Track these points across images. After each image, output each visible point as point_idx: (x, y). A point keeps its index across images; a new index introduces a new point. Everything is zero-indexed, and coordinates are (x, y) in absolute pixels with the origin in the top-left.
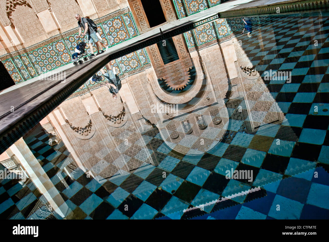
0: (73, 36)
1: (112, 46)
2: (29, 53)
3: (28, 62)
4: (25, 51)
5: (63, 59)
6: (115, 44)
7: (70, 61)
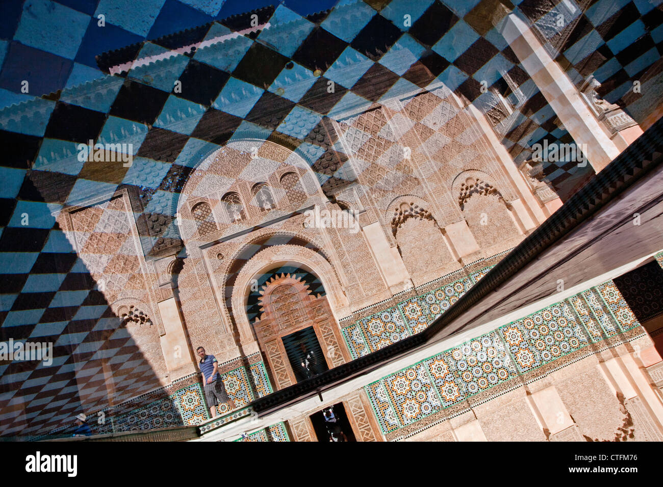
0: (501, 381)
1: (421, 361)
2: (588, 345)
3: (589, 325)
4: (595, 348)
5: (519, 334)
6: (414, 367)
7: (505, 329)
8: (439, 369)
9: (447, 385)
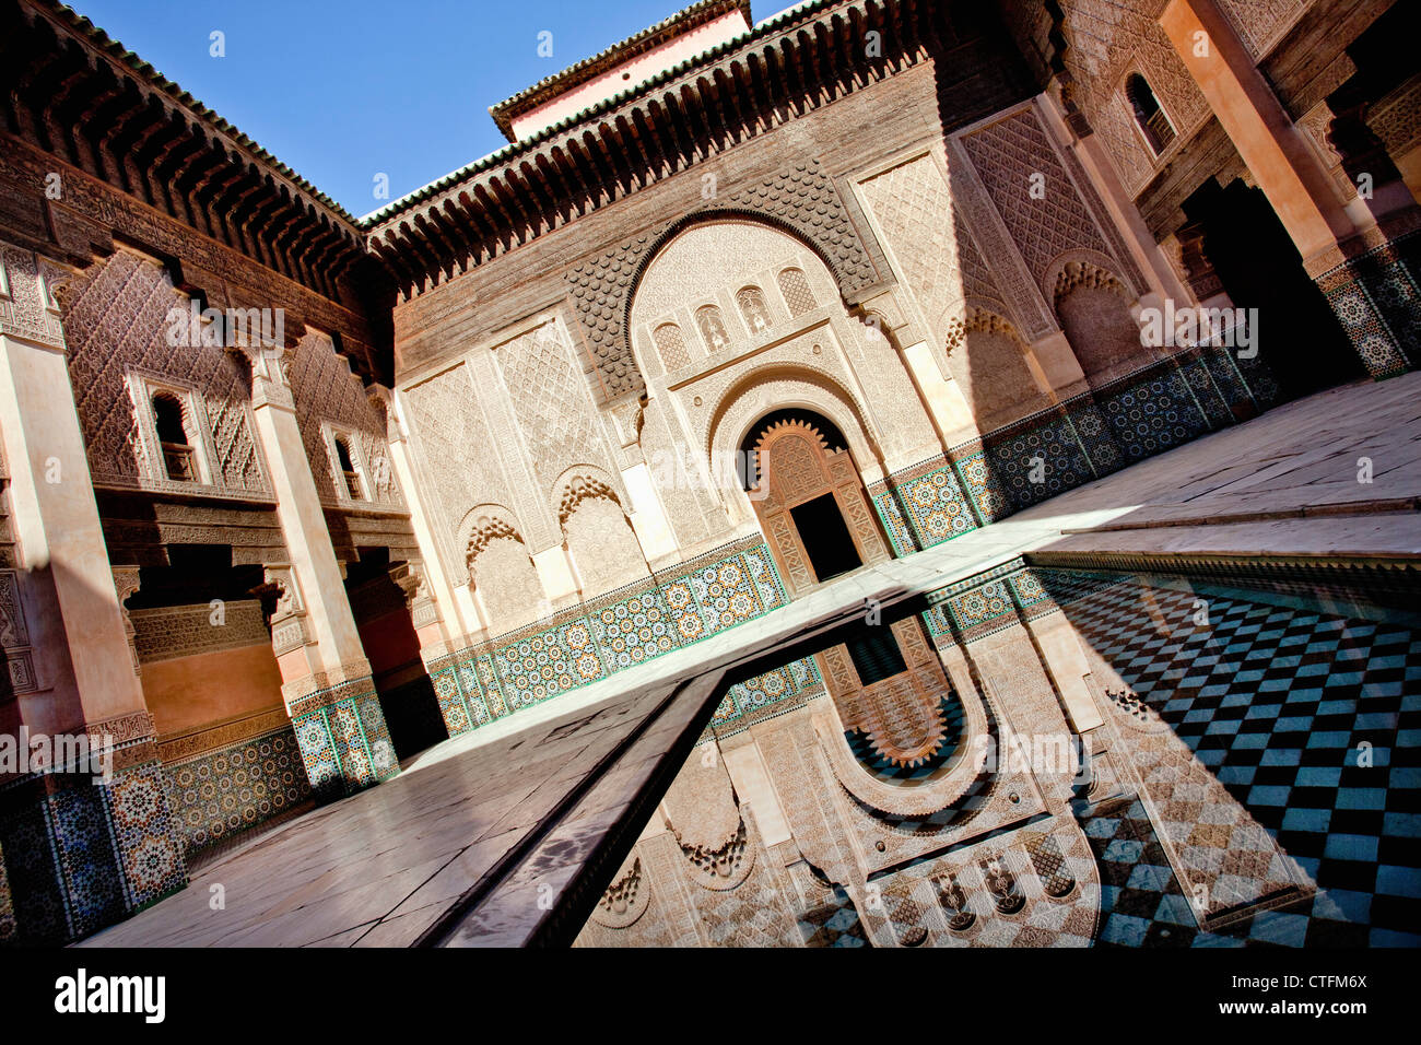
0: (612, 608)
1: (713, 636)
2: (496, 651)
3: (490, 678)
4: (489, 646)
5: (580, 668)
6: (722, 627)
7: (598, 676)
8: (690, 625)
9: (681, 605)
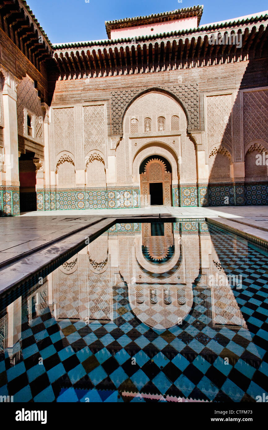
0: (93, 192)
1: (117, 209)
2: (57, 192)
3: (53, 199)
4: (56, 190)
5: (79, 205)
6: (120, 207)
7: (83, 208)
8: (112, 204)
9: (111, 198)
